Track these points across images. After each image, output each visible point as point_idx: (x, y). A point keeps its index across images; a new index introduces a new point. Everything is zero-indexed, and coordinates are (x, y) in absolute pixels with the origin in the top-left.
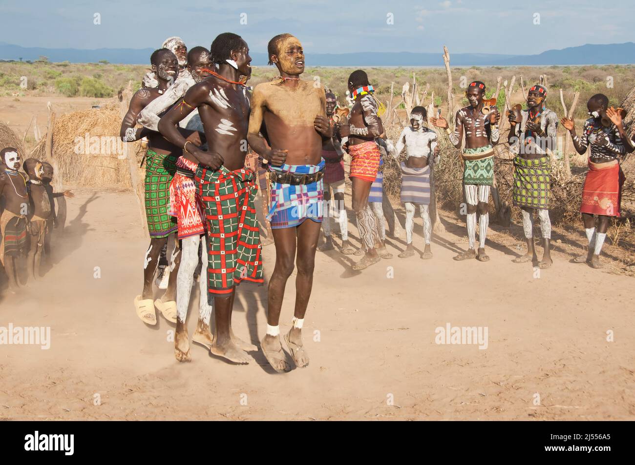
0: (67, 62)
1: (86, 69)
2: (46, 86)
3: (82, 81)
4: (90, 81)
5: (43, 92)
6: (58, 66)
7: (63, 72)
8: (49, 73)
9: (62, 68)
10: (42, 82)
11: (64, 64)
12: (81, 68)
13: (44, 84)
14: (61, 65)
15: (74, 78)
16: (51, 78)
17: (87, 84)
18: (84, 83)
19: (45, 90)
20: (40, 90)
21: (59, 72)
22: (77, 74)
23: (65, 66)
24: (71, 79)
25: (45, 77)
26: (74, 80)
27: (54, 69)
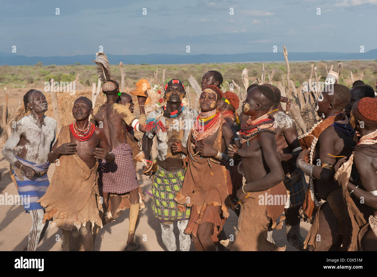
0: (54, 65)
1: (66, 69)
2: (40, 81)
3: (62, 76)
4: (67, 76)
5: (38, 84)
6: (49, 67)
7: (51, 71)
8: (42, 73)
9: (51, 69)
10: (38, 78)
11: (52, 66)
12: (63, 69)
13: (39, 80)
14: (50, 67)
15: (57, 75)
16: (43, 75)
17: (65, 79)
18: (63, 78)
19: (39, 83)
20: (36, 83)
21: (48, 71)
22: (59, 72)
23: (53, 67)
24: (55, 75)
25: (40, 75)
26: (57, 76)
27: (46, 70)
